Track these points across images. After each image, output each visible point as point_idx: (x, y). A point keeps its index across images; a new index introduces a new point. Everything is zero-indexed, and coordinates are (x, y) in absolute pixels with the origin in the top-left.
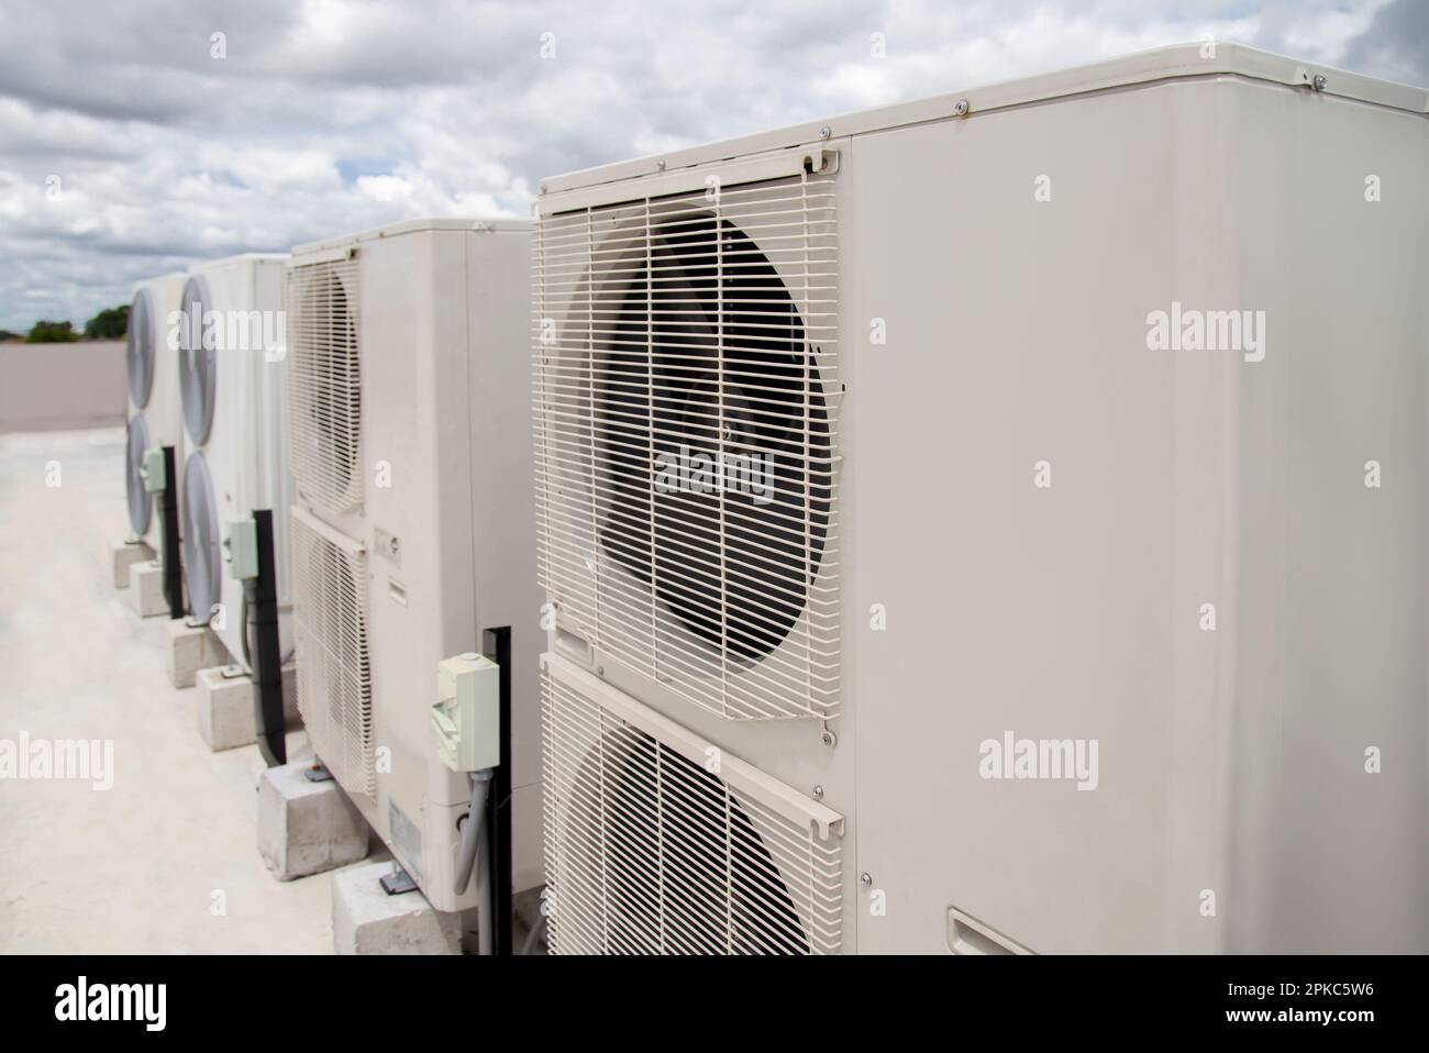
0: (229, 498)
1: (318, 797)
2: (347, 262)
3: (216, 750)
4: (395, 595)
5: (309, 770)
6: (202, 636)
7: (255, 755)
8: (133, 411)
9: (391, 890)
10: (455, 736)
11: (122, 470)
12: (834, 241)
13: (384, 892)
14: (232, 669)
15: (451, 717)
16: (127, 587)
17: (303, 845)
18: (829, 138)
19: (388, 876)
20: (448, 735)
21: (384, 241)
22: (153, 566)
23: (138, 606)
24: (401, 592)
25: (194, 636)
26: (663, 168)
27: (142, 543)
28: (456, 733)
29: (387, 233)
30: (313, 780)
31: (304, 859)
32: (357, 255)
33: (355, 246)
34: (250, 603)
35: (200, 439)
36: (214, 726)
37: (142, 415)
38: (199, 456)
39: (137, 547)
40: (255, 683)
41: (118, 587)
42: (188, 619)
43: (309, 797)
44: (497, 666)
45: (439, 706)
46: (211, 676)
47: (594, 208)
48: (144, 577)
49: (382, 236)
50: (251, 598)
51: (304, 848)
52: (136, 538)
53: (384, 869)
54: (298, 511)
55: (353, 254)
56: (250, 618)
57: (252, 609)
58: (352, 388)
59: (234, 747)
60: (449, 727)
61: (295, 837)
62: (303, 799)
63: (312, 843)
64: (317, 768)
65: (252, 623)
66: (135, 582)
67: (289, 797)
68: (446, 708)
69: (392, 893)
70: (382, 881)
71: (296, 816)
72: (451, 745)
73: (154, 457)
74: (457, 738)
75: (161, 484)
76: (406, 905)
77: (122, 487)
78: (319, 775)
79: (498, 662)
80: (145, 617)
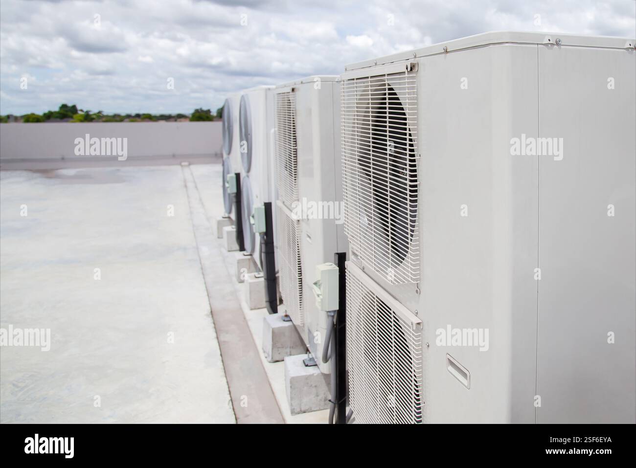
0: (257, 197)
1: (285, 327)
2: (291, 93)
3: (252, 309)
4: (308, 239)
5: (283, 316)
6: (249, 259)
7: (265, 311)
8: (225, 156)
9: (306, 364)
10: (320, 296)
11: (221, 184)
12: (417, 99)
13: (304, 365)
14: (259, 274)
15: (320, 288)
16: (222, 238)
17: (279, 348)
18: (415, 57)
19: (305, 359)
20: (318, 296)
21: (303, 85)
22: (233, 228)
23: (226, 246)
24: (310, 237)
25: (246, 259)
26: (376, 64)
27: (229, 218)
28: (321, 295)
29: (304, 82)
30: (284, 321)
31: (279, 354)
32: (295, 90)
33: (294, 87)
34: (263, 243)
35: (246, 170)
36: (250, 298)
37: (228, 158)
38: (247, 178)
39: (227, 219)
40: (265, 279)
41: (219, 238)
42: (245, 253)
43: (281, 327)
44: (338, 268)
45: (315, 284)
46: (250, 277)
47: (357, 79)
48: (228, 233)
49: (302, 83)
50: (263, 242)
51: (279, 349)
52: (227, 215)
53: (305, 356)
54: (280, 203)
55: (293, 90)
56: (263, 250)
57: (263, 246)
58: (294, 149)
59: (259, 308)
60: (319, 293)
61: (275, 344)
62: (279, 328)
63: (283, 347)
64: (287, 316)
65: (264, 252)
66: (225, 236)
67: (273, 327)
68: (318, 284)
69: (307, 366)
70: (304, 361)
71: (276, 335)
72: (318, 299)
73: (232, 177)
74: (321, 297)
75: (235, 190)
76: (311, 371)
77: (221, 191)
78: (287, 319)
79: (339, 267)
80: (229, 251)
